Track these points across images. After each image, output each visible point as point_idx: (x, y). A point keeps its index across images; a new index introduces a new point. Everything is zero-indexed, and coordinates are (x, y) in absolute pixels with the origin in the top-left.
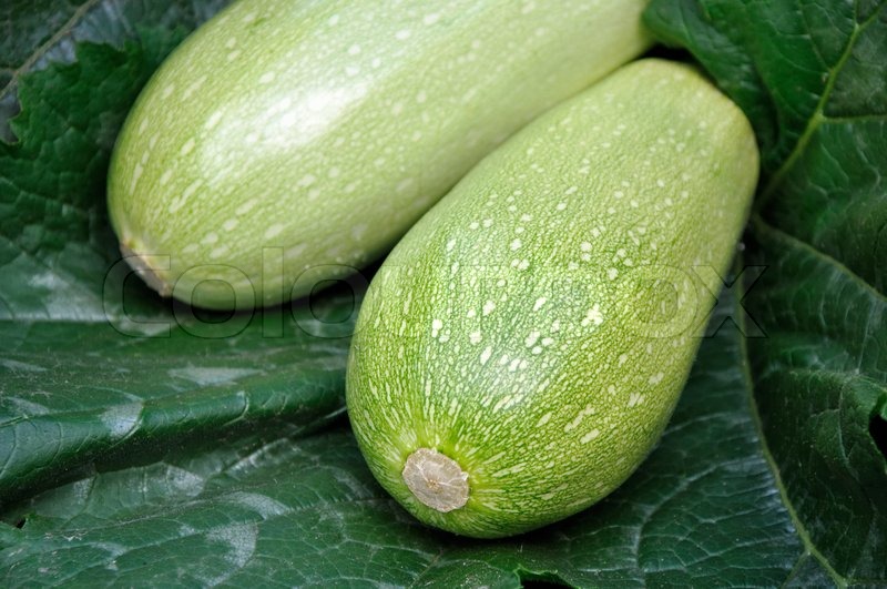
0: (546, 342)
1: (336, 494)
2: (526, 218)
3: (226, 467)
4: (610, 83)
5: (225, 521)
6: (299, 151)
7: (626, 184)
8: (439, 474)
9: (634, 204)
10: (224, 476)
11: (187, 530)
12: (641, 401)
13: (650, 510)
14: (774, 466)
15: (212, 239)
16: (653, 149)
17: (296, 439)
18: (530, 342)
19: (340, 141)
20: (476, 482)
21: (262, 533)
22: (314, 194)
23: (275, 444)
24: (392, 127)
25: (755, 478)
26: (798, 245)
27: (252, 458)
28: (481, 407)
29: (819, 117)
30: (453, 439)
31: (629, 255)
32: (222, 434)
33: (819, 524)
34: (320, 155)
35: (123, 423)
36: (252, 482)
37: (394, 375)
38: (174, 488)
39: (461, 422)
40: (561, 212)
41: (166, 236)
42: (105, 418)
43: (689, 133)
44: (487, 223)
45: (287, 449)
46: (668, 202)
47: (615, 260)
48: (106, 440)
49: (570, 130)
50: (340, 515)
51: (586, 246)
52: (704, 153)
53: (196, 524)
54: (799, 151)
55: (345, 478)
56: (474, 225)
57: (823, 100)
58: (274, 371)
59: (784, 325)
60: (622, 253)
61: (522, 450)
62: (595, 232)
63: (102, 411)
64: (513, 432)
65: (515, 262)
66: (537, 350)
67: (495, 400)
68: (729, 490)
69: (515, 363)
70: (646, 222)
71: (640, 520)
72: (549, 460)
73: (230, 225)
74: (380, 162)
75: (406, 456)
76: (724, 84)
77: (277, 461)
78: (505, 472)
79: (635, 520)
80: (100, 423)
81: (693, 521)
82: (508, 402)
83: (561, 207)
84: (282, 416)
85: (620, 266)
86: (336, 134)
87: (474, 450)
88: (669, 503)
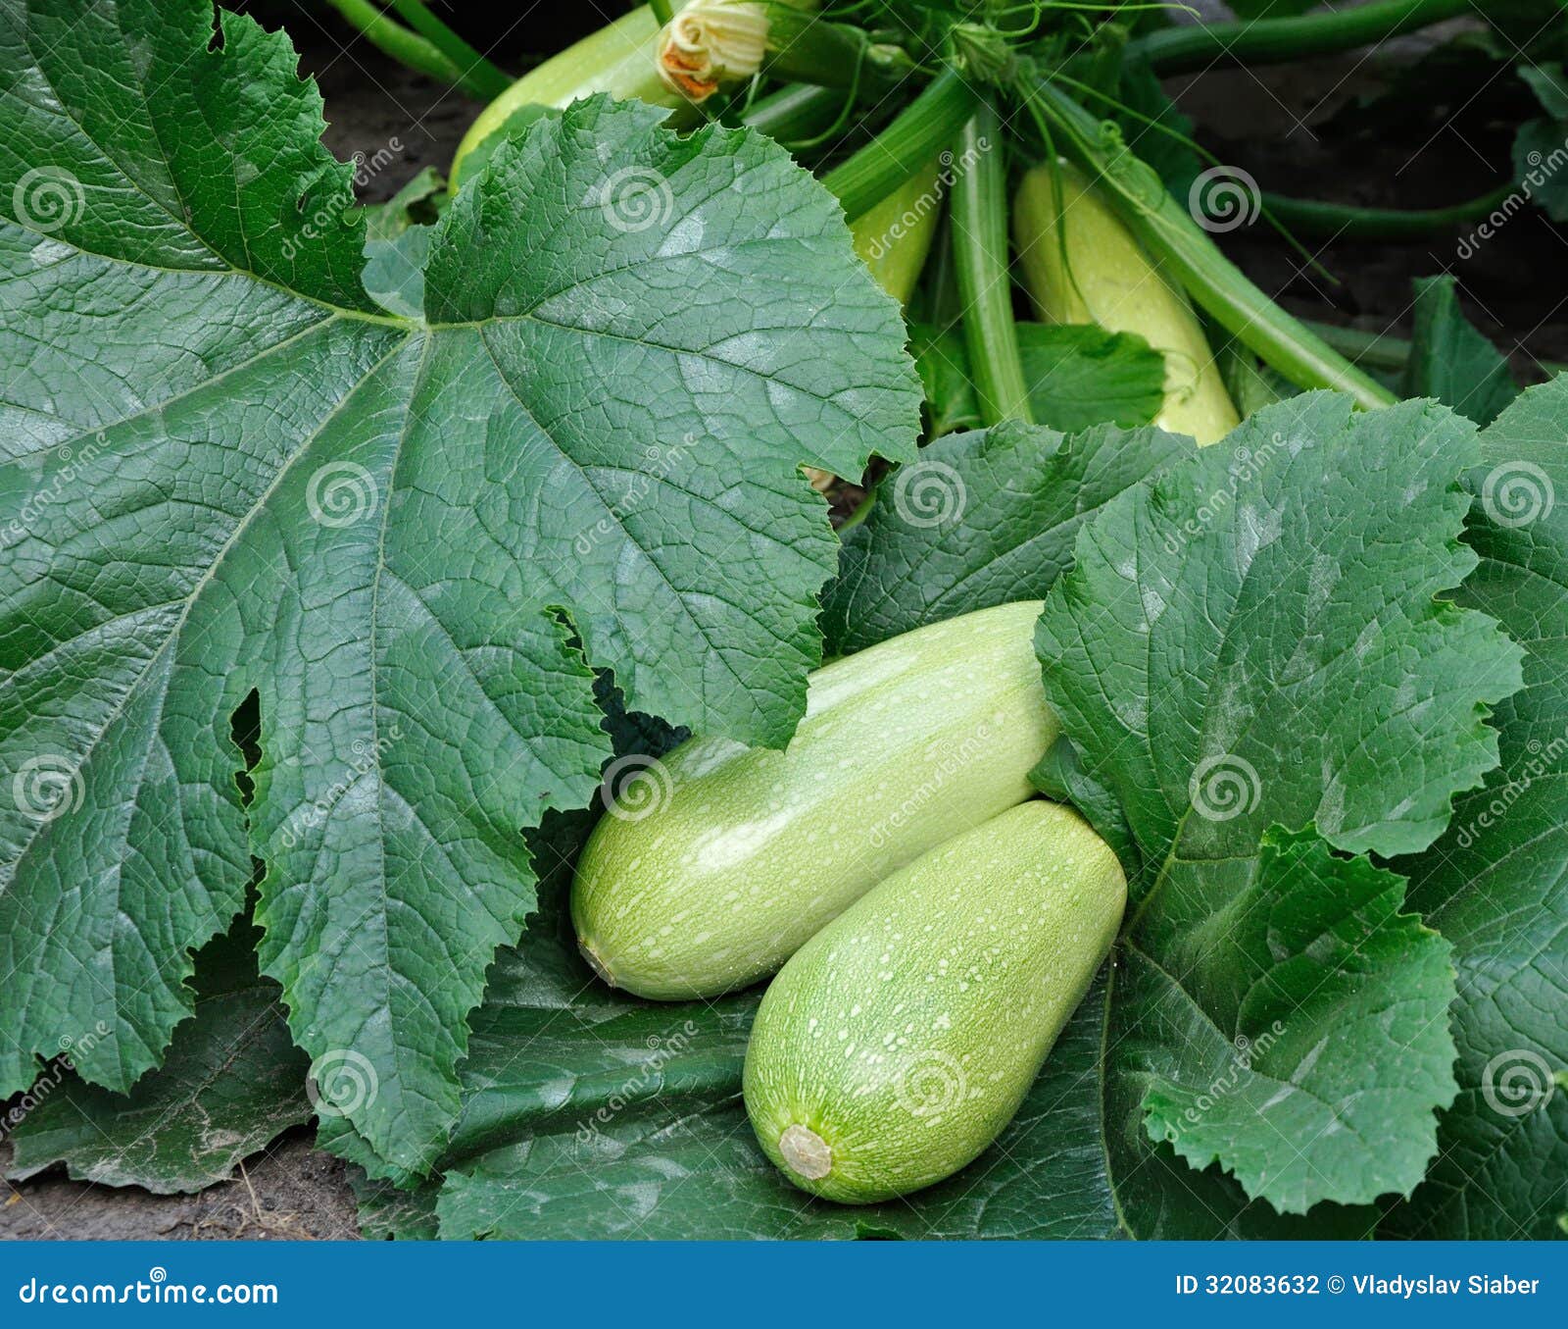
0: (900, 1041)
1: (733, 1162)
2: (897, 937)
3: (645, 1137)
4: (997, 821)
5: (635, 1180)
6: (727, 871)
7: (989, 911)
8: (808, 1147)
9: (993, 928)
10: (642, 1143)
11: (601, 1186)
12: (981, 1094)
13: (997, 1187)
14: (1107, 1154)
15: (649, 942)
16: (1019, 882)
17: (705, 1115)
18: (886, 1041)
19: (761, 864)
20: (837, 1155)
21: (664, 1190)
22: (737, 908)
23: (688, 1118)
24: (807, 853)
25: (1091, 1163)
26: (1154, 965)
27: (668, 1130)
28: (842, 1093)
29: (1172, 858)
30: (820, 1118)
31: (980, 971)
32: (642, 1108)
33: (1130, 1202)
34: (744, 875)
35: (556, 1096)
36: (667, 1148)
37: (776, 1063)
38: (600, 1152)
39: (826, 1105)
40: (927, 934)
41: (613, 938)
42: (541, 1092)
43: (1055, 869)
44: (865, 939)
45: (698, 1123)
46: (1025, 927)
47: (968, 975)
48: (541, 1111)
49: (951, 862)
50: (732, 1179)
51: (944, 963)
52: (1066, 886)
53: (608, 1181)
54: (1158, 885)
55: (740, 1148)
56: (854, 941)
57: (1175, 843)
58: (691, 1054)
59: (1135, 1035)
60: (974, 969)
61: (875, 1130)
62: (953, 951)
63: (540, 1085)
64: (868, 1115)
65: (882, 974)
66: (893, 1048)
67: (855, 1088)
68: (1067, 1172)
69: (873, 1057)
70: (1002, 943)
71: (987, 1195)
72: (897, 1140)
73: (666, 931)
74: (796, 882)
75: (782, 1131)
76: (1098, 826)
77: (690, 1133)
78: (861, 1148)
79: (981, 1194)
80: (538, 1096)
81: (1031, 1196)
82: (865, 1090)
83: (928, 928)
84: (691, 1095)
85: (972, 981)
86: (758, 858)
87: (835, 1129)
88: (1014, 1182)
